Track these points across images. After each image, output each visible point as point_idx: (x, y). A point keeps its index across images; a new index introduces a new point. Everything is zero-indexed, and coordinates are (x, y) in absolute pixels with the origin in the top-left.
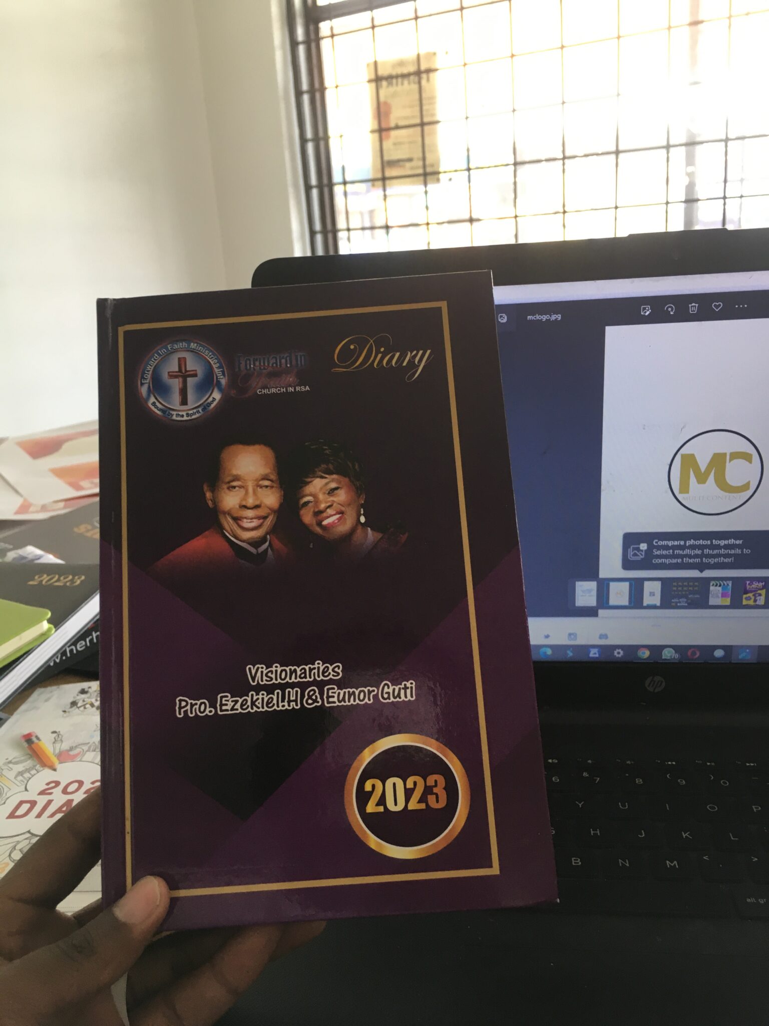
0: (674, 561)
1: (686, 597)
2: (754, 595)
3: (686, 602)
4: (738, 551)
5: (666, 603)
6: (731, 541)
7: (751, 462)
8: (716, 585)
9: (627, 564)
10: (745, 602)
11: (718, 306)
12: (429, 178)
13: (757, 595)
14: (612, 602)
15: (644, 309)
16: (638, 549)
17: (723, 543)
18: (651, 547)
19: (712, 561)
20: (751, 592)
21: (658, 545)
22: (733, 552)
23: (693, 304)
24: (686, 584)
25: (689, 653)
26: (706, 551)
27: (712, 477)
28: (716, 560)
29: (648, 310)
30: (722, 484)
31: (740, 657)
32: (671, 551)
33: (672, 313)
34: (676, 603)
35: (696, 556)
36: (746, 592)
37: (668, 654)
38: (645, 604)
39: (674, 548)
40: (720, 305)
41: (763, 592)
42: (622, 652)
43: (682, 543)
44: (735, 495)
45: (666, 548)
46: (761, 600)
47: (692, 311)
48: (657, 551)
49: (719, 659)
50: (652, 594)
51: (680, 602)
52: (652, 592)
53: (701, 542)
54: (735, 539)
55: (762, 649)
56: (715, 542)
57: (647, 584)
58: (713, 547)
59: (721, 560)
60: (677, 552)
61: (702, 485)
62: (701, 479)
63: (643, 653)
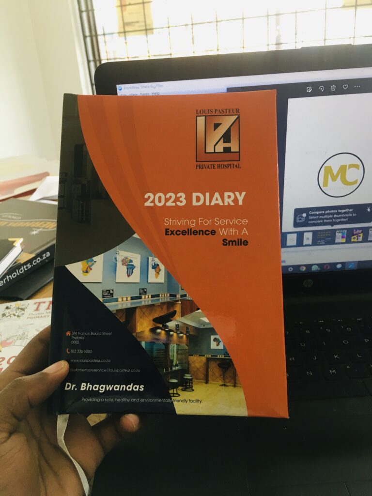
0: (319, 222)
1: (324, 239)
3: (324, 242)
4: (350, 215)
5: (315, 242)
6: (348, 210)
7: (358, 169)
8: (339, 233)
9: (296, 225)
10: (352, 240)
11: (345, 87)
14: (288, 244)
15: (308, 89)
16: (302, 217)
17: (343, 211)
18: (308, 215)
19: (338, 220)
20: (355, 235)
21: (312, 214)
22: (348, 215)
23: (333, 85)
24: (324, 233)
25: (325, 266)
26: (335, 216)
27: (339, 178)
28: (339, 220)
29: (310, 89)
30: (345, 182)
31: (350, 267)
32: (318, 217)
33: (322, 91)
34: (319, 243)
35: (330, 219)
36: (353, 235)
37: (314, 268)
38: (304, 244)
39: (319, 215)
40: (347, 86)
41: (361, 235)
42: (292, 269)
43: (323, 212)
44: (350, 186)
45: (315, 215)
46: (360, 239)
47: (332, 90)
48: (311, 217)
49: (339, 269)
50: (308, 239)
51: (321, 242)
52: (308, 238)
53: (333, 211)
54: (349, 209)
55: (360, 262)
56: (339, 211)
57: (305, 234)
58: (338, 213)
59: (342, 220)
60: (320, 217)
61: (334, 182)
62: (334, 179)
63: (303, 269)
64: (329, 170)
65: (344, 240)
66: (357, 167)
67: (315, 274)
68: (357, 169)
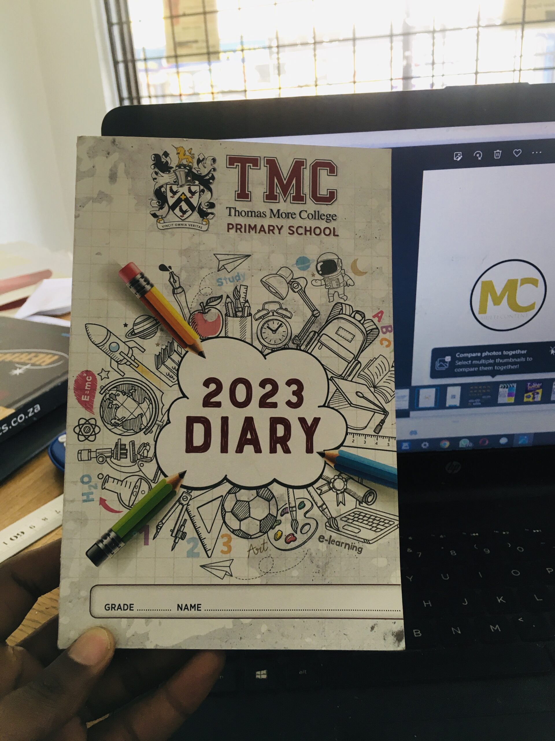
0: (472, 369)
1: (480, 397)
2: (533, 394)
3: (480, 402)
4: (523, 359)
5: (465, 403)
6: (518, 352)
7: (537, 287)
8: (504, 387)
9: (434, 374)
10: (525, 400)
11: (517, 152)
12: (212, 56)
13: (535, 394)
14: (421, 405)
15: (457, 155)
16: (444, 361)
17: (511, 353)
18: (454, 359)
19: (502, 368)
20: (531, 391)
21: (460, 358)
22: (519, 360)
23: (498, 151)
24: (480, 387)
25: (480, 442)
26: (498, 361)
27: (505, 301)
28: (505, 367)
29: (460, 156)
30: (514, 307)
31: (520, 442)
32: (470, 361)
33: (479, 159)
34: (472, 403)
35: (489, 365)
36: (527, 392)
37: (463, 444)
38: (447, 405)
39: (472, 359)
40: (520, 151)
41: (540, 391)
42: (427, 444)
43: (479, 354)
44: (523, 314)
45: (466, 359)
46: (538, 398)
47: (496, 157)
48: (458, 362)
49: (502, 445)
50: (454, 397)
51: (475, 402)
52: (454, 395)
53: (494, 353)
54: (521, 350)
55: (537, 435)
56: (505, 353)
57: (449, 389)
58: (502, 357)
59: (509, 367)
60: (474, 362)
61: (496, 307)
62: (497, 301)
63: (445, 444)
64: (489, 287)
65: (512, 400)
66: (534, 282)
67: (465, 452)
68: (534, 287)
